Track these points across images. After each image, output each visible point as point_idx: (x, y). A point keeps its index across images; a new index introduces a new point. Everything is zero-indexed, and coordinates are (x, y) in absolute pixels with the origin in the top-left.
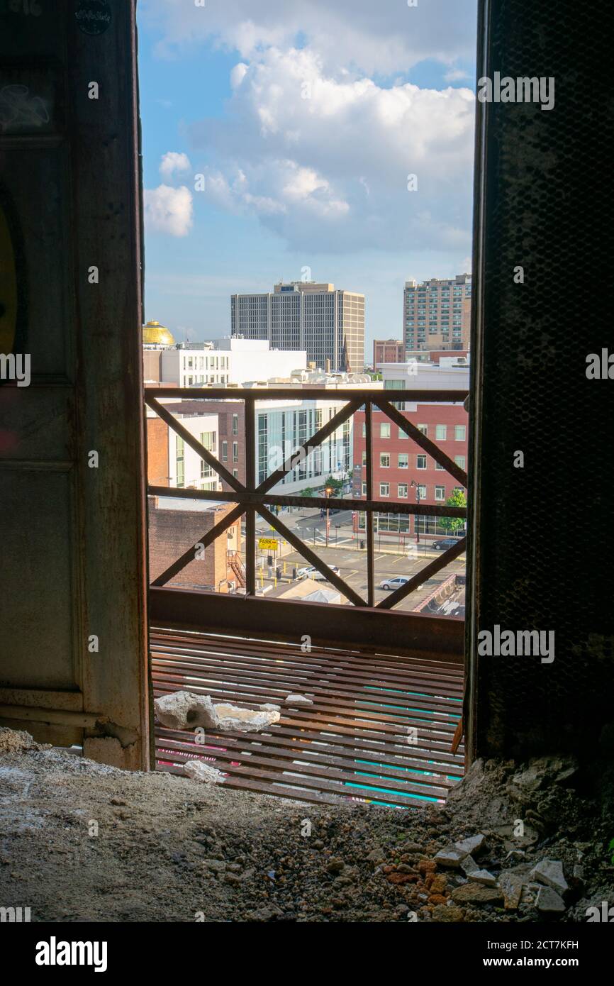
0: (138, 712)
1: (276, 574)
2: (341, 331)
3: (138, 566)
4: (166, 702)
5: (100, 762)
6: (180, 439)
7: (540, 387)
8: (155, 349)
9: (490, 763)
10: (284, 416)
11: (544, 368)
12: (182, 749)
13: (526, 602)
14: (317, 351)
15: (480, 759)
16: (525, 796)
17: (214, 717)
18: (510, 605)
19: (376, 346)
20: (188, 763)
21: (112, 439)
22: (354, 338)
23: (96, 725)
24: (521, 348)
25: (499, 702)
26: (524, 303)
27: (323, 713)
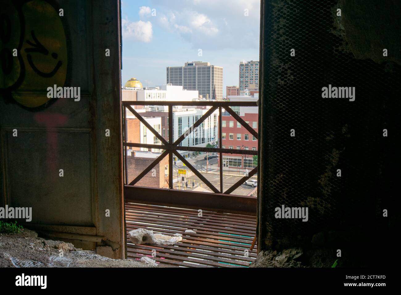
0: (120, 235)
1: (185, 184)
2: (213, 82)
3: (119, 173)
4: (133, 233)
5: (102, 255)
6: (145, 127)
7: (287, 93)
8: (134, 89)
9: (266, 253)
10: (189, 118)
11: (289, 85)
12: (140, 252)
13: (282, 184)
14: (203, 91)
15: (262, 251)
16: (280, 265)
17: (154, 239)
18: (275, 185)
19: (228, 88)
20: (142, 258)
21: (108, 119)
22: (218, 85)
23: (102, 241)
24: (279, 76)
25: (270, 227)
26: (281, 57)
27: (201, 237)
